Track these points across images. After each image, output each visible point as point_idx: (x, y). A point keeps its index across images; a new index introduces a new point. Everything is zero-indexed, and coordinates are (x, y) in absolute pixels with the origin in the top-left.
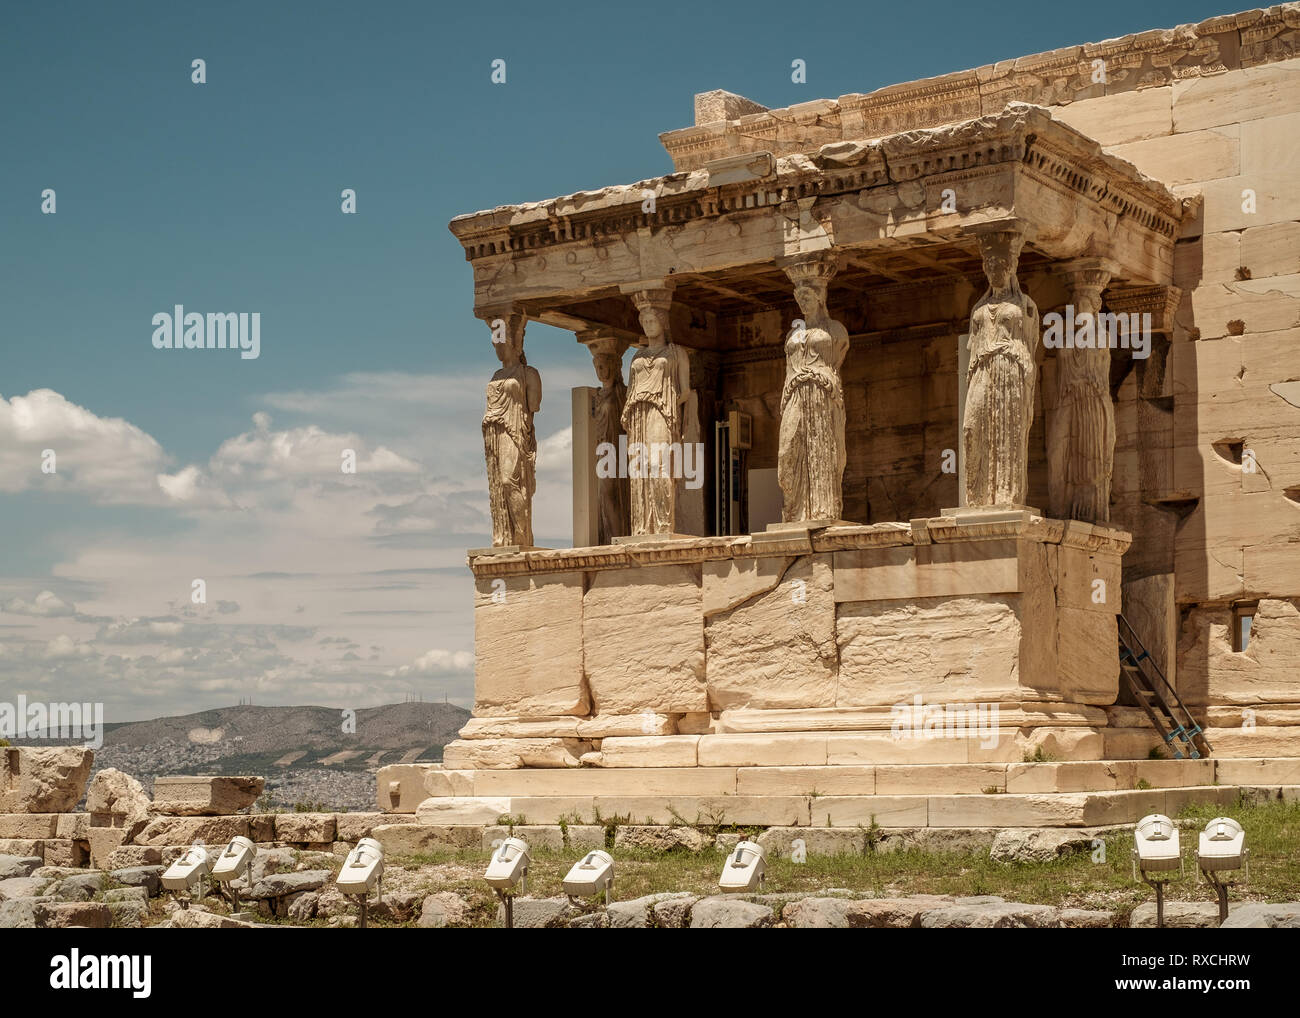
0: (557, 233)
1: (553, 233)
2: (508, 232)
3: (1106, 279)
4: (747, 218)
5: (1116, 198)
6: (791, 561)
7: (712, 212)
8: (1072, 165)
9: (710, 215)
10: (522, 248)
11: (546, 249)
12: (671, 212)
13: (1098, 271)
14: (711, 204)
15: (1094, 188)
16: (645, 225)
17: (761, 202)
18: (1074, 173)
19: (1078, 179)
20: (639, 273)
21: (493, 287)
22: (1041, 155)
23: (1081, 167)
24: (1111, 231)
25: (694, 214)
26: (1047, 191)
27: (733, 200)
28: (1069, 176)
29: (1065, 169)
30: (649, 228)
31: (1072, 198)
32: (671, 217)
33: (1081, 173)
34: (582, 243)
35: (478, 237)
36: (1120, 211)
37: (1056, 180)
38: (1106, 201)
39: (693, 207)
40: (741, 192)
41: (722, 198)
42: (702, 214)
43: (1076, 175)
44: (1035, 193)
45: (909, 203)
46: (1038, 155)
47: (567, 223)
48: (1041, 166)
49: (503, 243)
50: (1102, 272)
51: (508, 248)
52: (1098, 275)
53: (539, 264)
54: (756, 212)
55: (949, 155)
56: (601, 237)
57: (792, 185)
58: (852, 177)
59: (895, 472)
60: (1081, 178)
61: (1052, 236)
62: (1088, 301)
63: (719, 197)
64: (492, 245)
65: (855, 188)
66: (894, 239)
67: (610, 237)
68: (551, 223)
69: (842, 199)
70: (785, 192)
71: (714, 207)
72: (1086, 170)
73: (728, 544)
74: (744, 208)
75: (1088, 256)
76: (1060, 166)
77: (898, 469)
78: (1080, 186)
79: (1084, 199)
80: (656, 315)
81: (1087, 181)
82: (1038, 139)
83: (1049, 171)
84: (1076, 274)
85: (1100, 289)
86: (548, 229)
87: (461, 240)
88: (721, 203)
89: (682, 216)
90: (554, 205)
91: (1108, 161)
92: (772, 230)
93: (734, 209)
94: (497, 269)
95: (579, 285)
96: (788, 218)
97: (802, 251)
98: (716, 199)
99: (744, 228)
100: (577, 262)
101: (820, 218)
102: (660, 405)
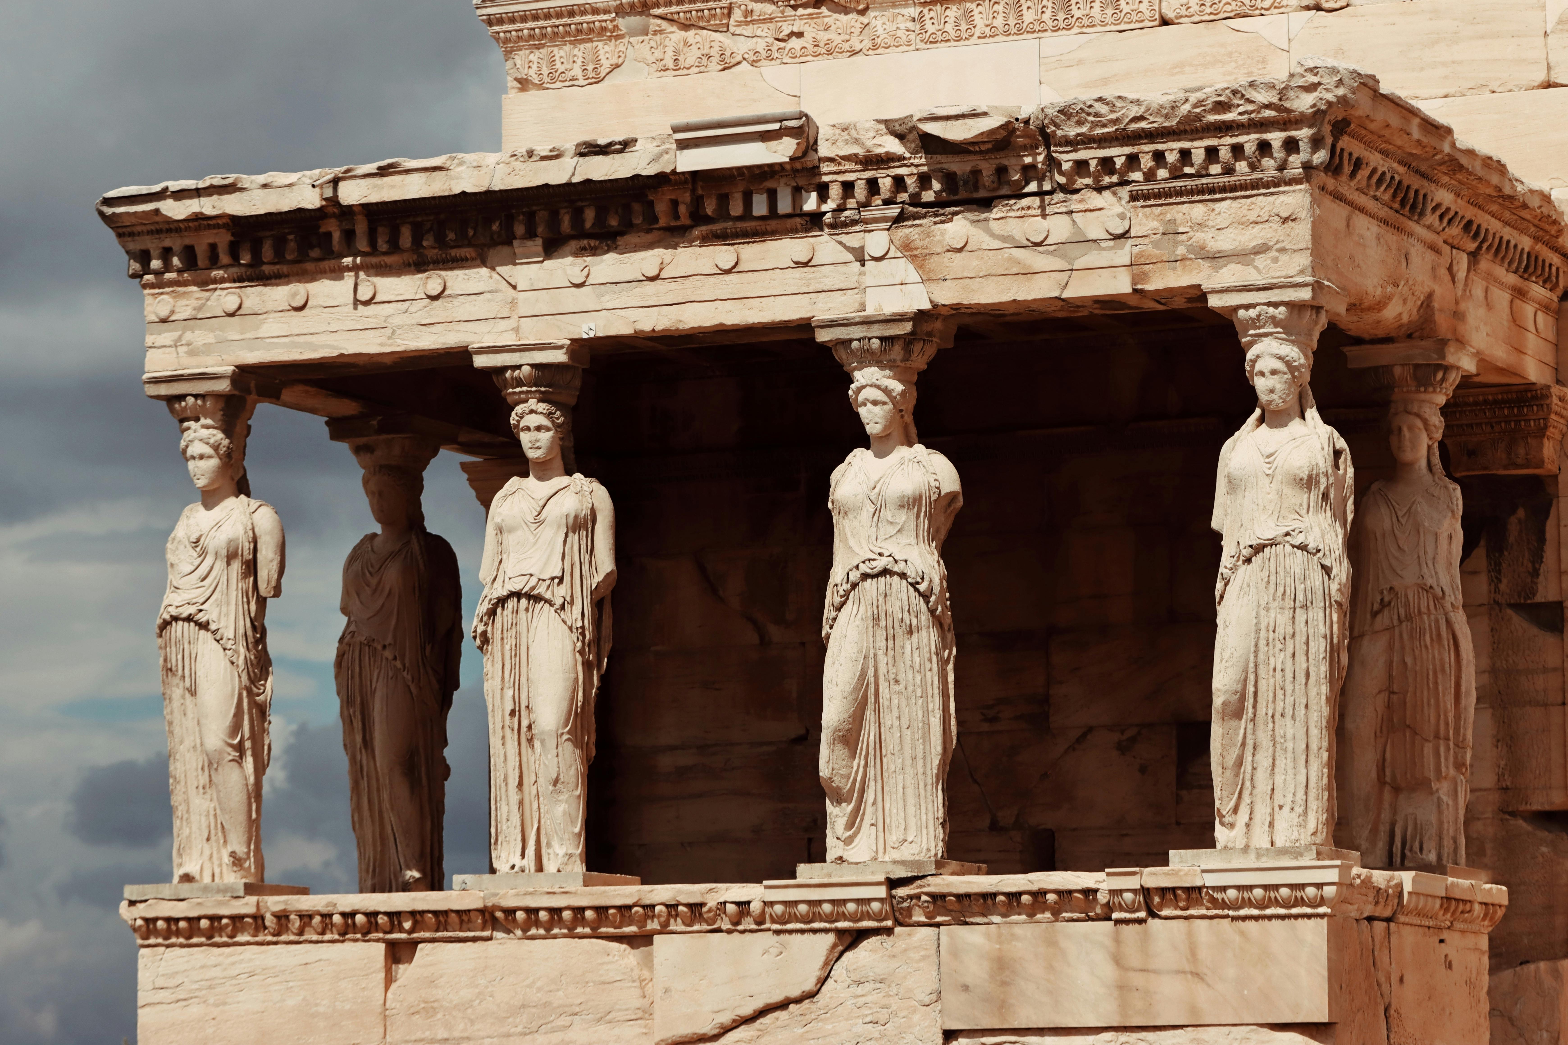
0: (336, 235)
1: (329, 233)
2: (225, 226)
3: (1454, 378)
4: (752, 235)
5: (1470, 223)
6: (848, 940)
7: (677, 217)
8: (1401, 169)
9: (673, 223)
10: (257, 261)
11: (309, 266)
12: (590, 215)
13: (1438, 367)
14: (675, 203)
15: (1434, 209)
16: (531, 235)
17: (784, 206)
18: (1405, 184)
19: (1412, 194)
20: (516, 330)
21: (188, 336)
22: (1355, 156)
23: (1417, 171)
24: (1460, 285)
25: (638, 220)
26: (1361, 222)
27: (723, 198)
28: (1396, 190)
29: (1392, 178)
30: (539, 241)
31: (1399, 229)
32: (588, 225)
33: (1416, 182)
34: (389, 260)
35: (159, 232)
36: (1472, 246)
37: (1376, 198)
38: (1455, 231)
39: (637, 207)
40: (741, 187)
41: (700, 192)
42: (656, 219)
43: (1408, 187)
44: (1341, 225)
45: (1095, 233)
46: (1350, 154)
48: (1353, 175)
49: (213, 247)
50: (1447, 369)
51: (225, 259)
52: (1440, 375)
53: (291, 298)
54: (773, 224)
56: (432, 253)
57: (850, 178)
58: (976, 173)
59: (985, 727)
60: (1417, 191)
61: (1366, 304)
62: (1419, 424)
63: (693, 190)
65: (982, 194)
66: (1063, 300)
67: (454, 252)
69: (954, 213)
70: (835, 191)
71: (682, 209)
72: (1424, 176)
73: (712, 902)
74: (747, 215)
75: (1422, 338)
76: (1384, 173)
77: (993, 720)
78: (1413, 207)
79: (1418, 229)
80: (549, 415)
81: (1425, 196)
82: (1353, 126)
83: (1364, 183)
84: (1397, 371)
85: (1441, 400)
86: (318, 228)
87: (120, 235)
88: (697, 202)
89: (614, 222)
90: (335, 182)
91: (1464, 161)
92: (806, 264)
93: (728, 217)
94: (198, 299)
95: (381, 345)
96: (840, 243)
97: (870, 311)
98: (688, 194)
99: (746, 256)
100: (376, 300)
101: (908, 247)
102: (559, 602)
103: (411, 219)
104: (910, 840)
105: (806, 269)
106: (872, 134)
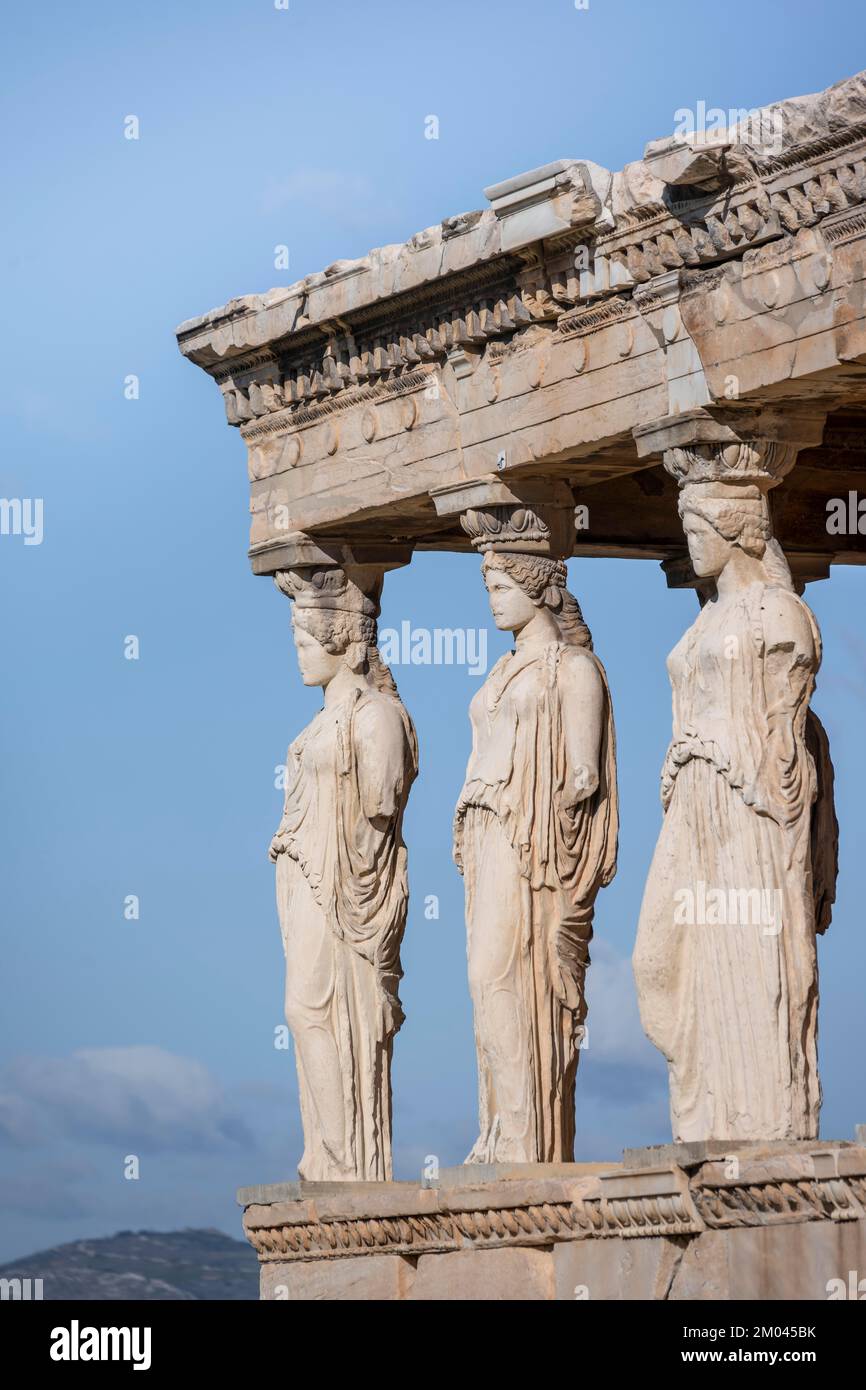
0: (339, 360)
1: (334, 359)
6: (677, 1249)
7: (539, 307)
14: (534, 288)
16: (450, 342)
17: (601, 282)
20: (460, 465)
21: (273, 496)
27: (563, 277)
40: (571, 257)
41: (548, 272)
45: (809, 287)
47: (348, 335)
57: (637, 238)
63: (545, 271)
67: (415, 371)
68: (327, 337)
69: (720, 275)
70: (631, 258)
71: (539, 296)
74: (579, 297)
86: (324, 350)
87: (213, 376)
92: (628, 356)
94: (278, 449)
95: (384, 494)
96: (649, 324)
97: (671, 413)
98: (541, 276)
99: (592, 351)
100: (377, 437)
101: (691, 324)
102: (503, 812)
103: (378, 334)
105: (629, 363)
106: (640, 180)
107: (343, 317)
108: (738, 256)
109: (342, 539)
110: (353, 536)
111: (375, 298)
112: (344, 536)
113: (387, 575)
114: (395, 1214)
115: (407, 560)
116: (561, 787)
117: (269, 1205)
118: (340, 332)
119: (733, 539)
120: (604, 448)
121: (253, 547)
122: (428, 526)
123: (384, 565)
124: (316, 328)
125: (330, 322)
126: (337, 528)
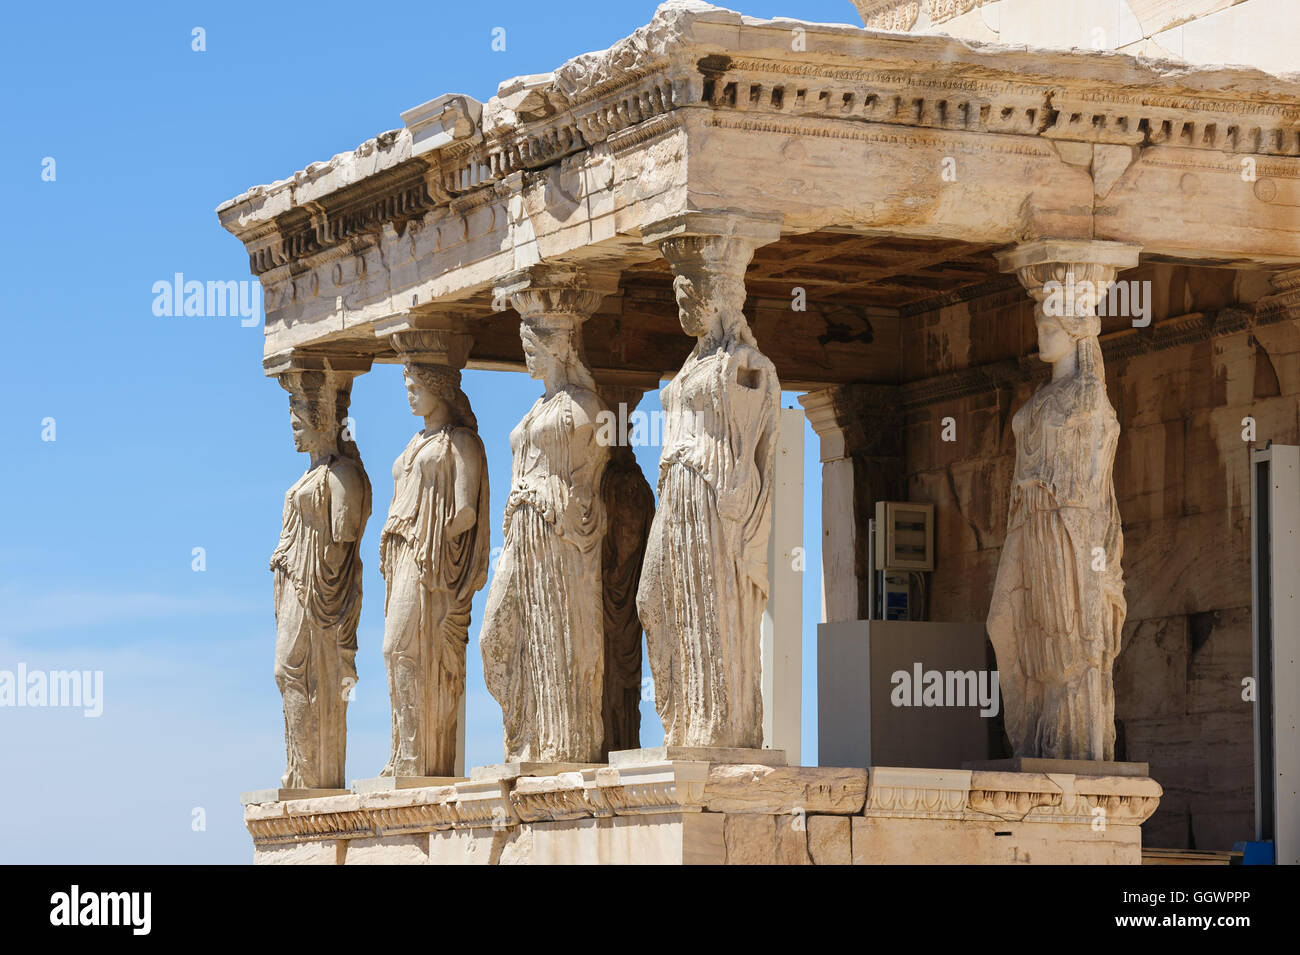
0: (318, 230)
1: (315, 230)
2: (278, 229)
4: (471, 208)
5: (1098, 118)
7: (439, 197)
8: (898, 86)
9: (440, 201)
10: (295, 257)
11: (314, 258)
12: (404, 199)
13: (1054, 265)
14: (435, 183)
15: (1004, 113)
16: (386, 220)
17: (474, 180)
18: (910, 98)
19: (932, 106)
20: (391, 303)
23: (937, 84)
25: (425, 202)
26: (822, 144)
27: (452, 176)
28: (893, 106)
29: (872, 96)
30: (392, 225)
32: (406, 208)
33: (938, 94)
34: (343, 249)
35: (255, 236)
36: (1136, 138)
37: (849, 119)
38: (1068, 129)
39: (421, 189)
40: (457, 165)
41: (443, 173)
42: (432, 201)
43: (921, 100)
45: (600, 183)
46: (757, 85)
47: (323, 212)
48: (776, 104)
49: (277, 247)
51: (283, 256)
53: (312, 282)
54: (476, 197)
55: (622, 99)
56: (356, 239)
58: (546, 137)
60: (943, 103)
63: (441, 171)
64: (269, 249)
65: (555, 156)
67: (364, 238)
68: (310, 215)
69: (548, 175)
70: (493, 163)
71: (438, 188)
72: (948, 86)
74: (463, 191)
76: (851, 94)
81: (963, 104)
82: (738, 60)
83: (813, 109)
84: (1025, 273)
86: (310, 225)
87: (240, 242)
88: (443, 181)
89: (413, 204)
90: (296, 186)
92: (492, 230)
93: (455, 192)
94: (282, 292)
96: (504, 208)
97: (516, 269)
99: (470, 226)
100: (342, 281)
101: (530, 208)
102: (410, 539)
104: (549, 743)
105: (492, 235)
106: (499, 109)
107: (320, 200)
108: (557, 163)
109: (323, 354)
110: (330, 352)
111: (336, 188)
112: (324, 351)
113: (355, 379)
114: (333, 811)
115: (368, 369)
116: (451, 521)
117: (259, 805)
118: (319, 212)
119: (555, 355)
120: (479, 293)
121: (266, 358)
122: (380, 346)
123: (353, 372)
124: (302, 209)
125: (311, 204)
126: (319, 345)
